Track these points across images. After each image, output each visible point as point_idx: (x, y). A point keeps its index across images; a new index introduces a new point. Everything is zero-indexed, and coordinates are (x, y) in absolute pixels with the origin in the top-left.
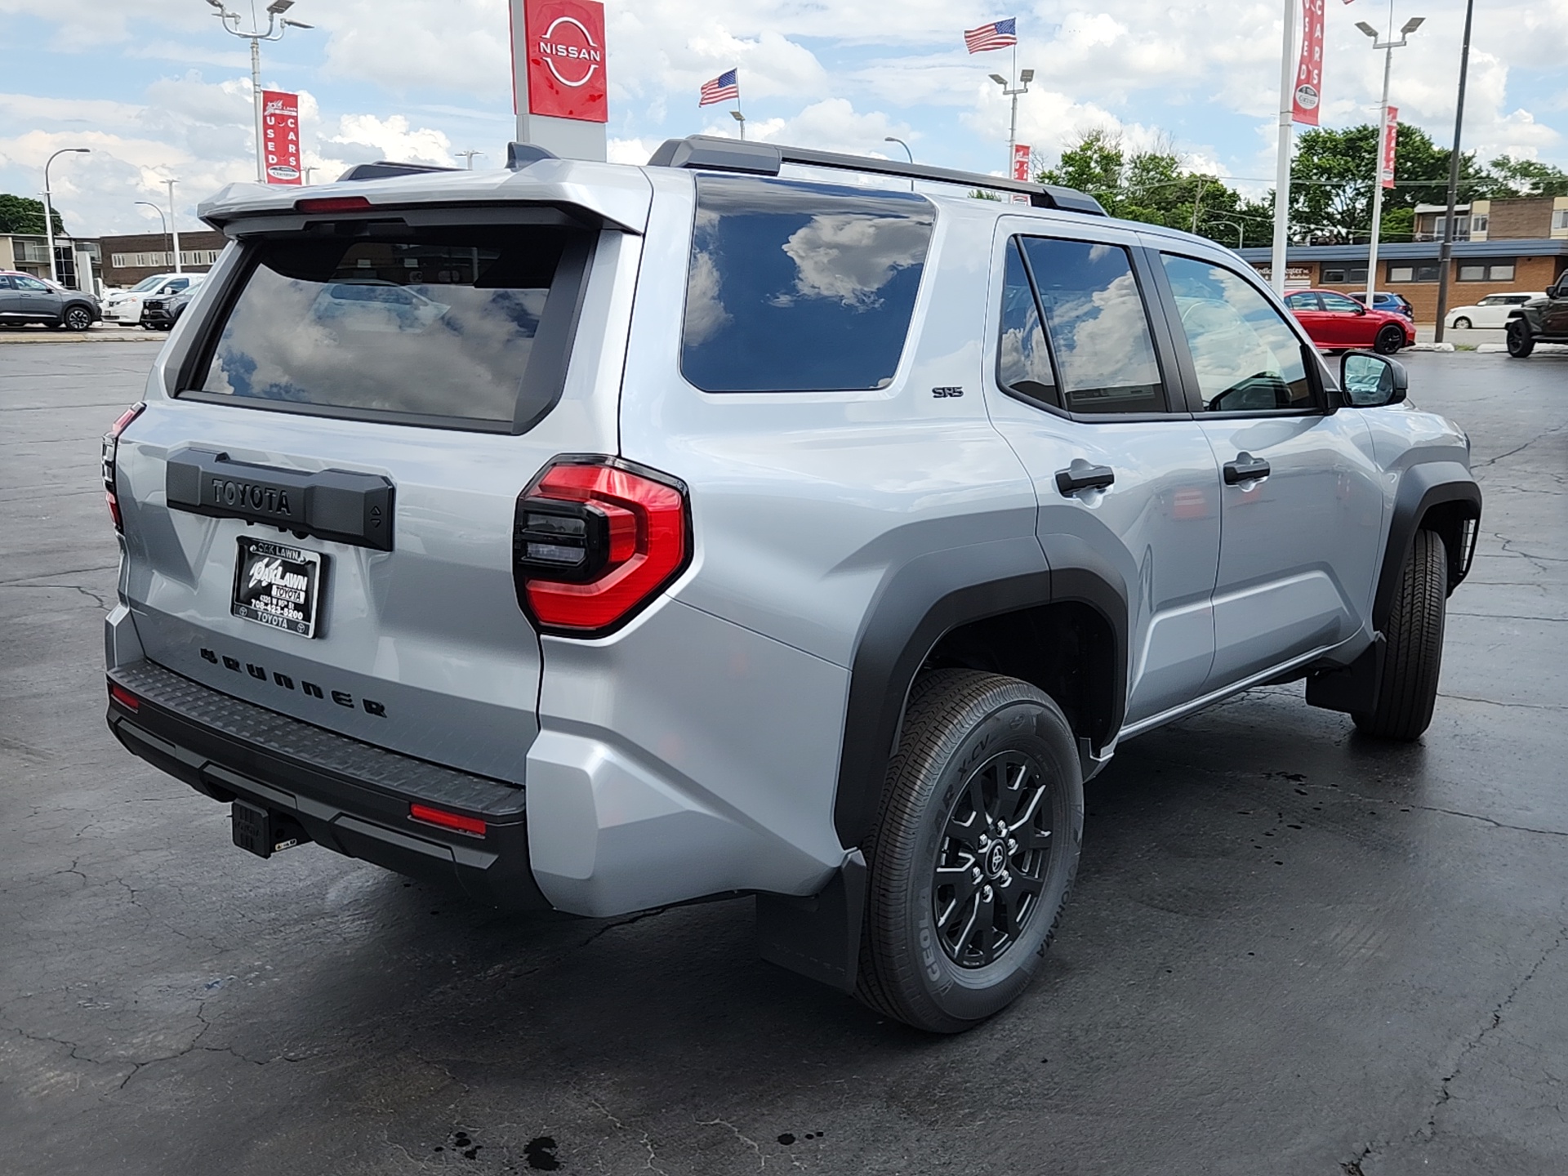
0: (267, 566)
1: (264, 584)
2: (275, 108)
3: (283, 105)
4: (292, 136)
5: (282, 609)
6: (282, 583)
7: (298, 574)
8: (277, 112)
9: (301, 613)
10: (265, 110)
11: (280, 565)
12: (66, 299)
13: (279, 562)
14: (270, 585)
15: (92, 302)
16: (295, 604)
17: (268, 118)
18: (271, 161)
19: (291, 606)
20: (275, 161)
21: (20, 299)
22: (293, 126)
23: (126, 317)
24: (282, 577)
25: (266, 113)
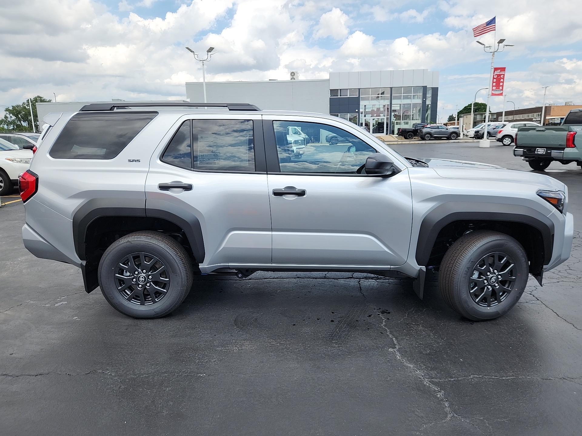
2: (498, 72)
3: (500, 71)
4: (502, 80)
8: (498, 73)
10: (494, 73)
12: (451, 131)
15: (458, 132)
17: (495, 76)
18: (493, 89)
20: (495, 89)
21: (439, 132)
22: (503, 77)
23: (470, 135)
25: (494, 74)
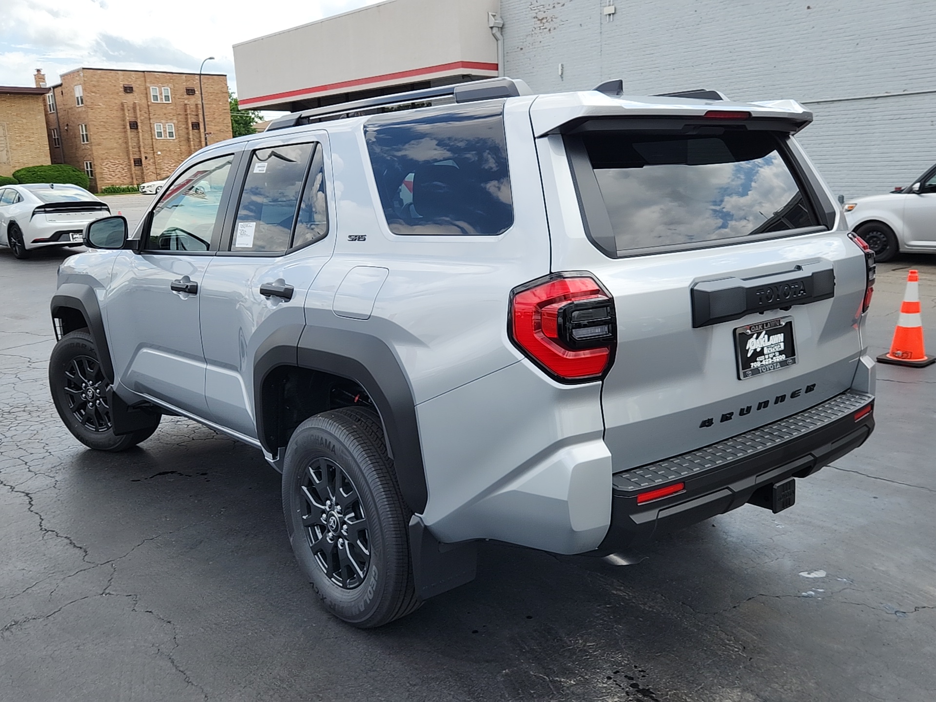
0: (757, 338)
1: (758, 350)
5: (772, 358)
6: (769, 343)
7: (777, 334)
9: (784, 355)
11: (766, 334)
13: (764, 332)
14: (763, 348)
16: (779, 352)
19: (777, 354)
24: (769, 340)
